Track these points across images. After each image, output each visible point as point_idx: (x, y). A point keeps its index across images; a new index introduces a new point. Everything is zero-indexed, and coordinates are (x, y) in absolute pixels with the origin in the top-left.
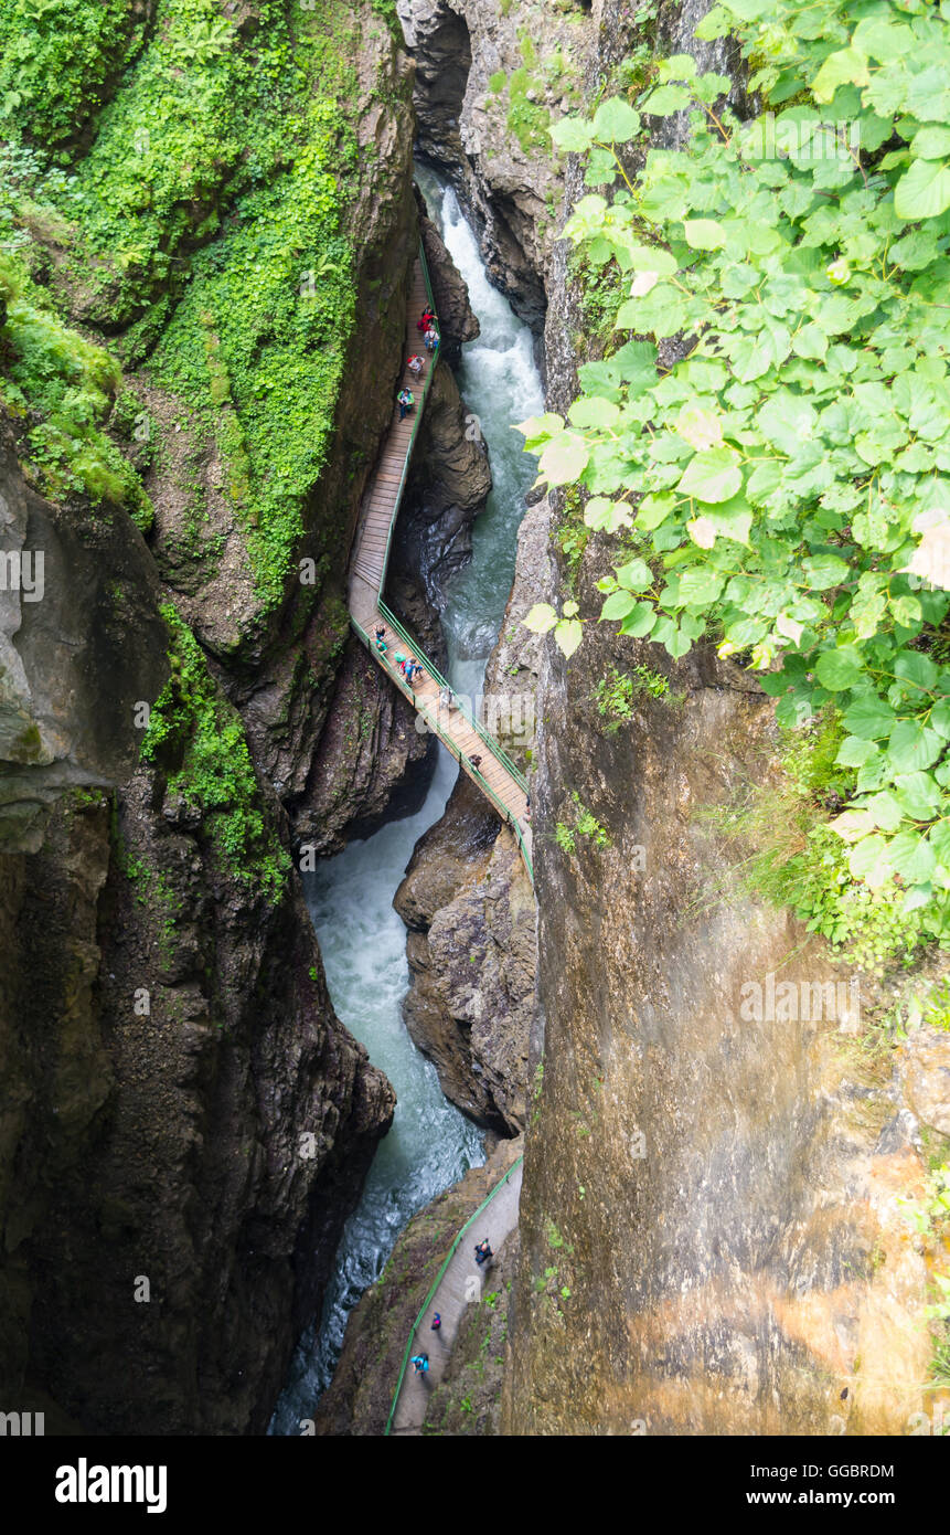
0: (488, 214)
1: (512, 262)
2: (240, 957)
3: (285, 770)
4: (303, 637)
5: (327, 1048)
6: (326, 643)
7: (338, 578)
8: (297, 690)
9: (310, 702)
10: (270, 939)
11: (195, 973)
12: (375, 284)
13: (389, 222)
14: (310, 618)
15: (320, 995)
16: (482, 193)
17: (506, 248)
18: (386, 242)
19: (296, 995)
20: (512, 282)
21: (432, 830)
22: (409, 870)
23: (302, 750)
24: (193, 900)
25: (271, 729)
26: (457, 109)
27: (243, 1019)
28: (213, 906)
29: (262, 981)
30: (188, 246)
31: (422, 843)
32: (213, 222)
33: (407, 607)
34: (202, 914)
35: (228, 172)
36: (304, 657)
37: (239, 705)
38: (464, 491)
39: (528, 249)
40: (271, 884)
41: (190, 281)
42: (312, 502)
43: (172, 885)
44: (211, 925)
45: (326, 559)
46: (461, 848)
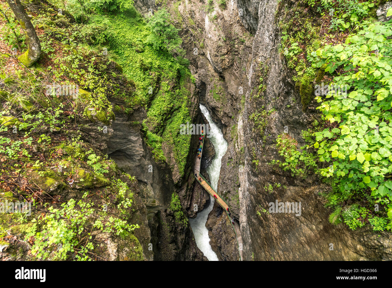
0: (211, 111)
1: (215, 118)
2: (180, 238)
3: (186, 203)
4: (187, 180)
5: (197, 253)
6: (191, 181)
7: (193, 170)
8: (187, 190)
9: (189, 191)
10: (186, 234)
11: (174, 241)
13: (197, 113)
14: (188, 177)
15: (194, 244)
16: (210, 108)
17: (214, 116)
18: (196, 117)
19: (191, 244)
20: (216, 121)
21: (211, 212)
22: (208, 219)
23: (188, 200)
24: (173, 228)
25: (183, 196)
26: (205, 96)
27: (182, 249)
28: (176, 228)
29: (185, 242)
30: (166, 120)
31: (209, 214)
32: (170, 116)
33: (204, 174)
34: (174, 231)
35: (172, 108)
36: (188, 184)
37: (177, 193)
38: (211, 154)
39: (218, 116)
40: (185, 223)
41: (166, 125)
42: (188, 158)
43: (169, 225)
44: (176, 232)
45: (190, 167)
46: (216, 215)
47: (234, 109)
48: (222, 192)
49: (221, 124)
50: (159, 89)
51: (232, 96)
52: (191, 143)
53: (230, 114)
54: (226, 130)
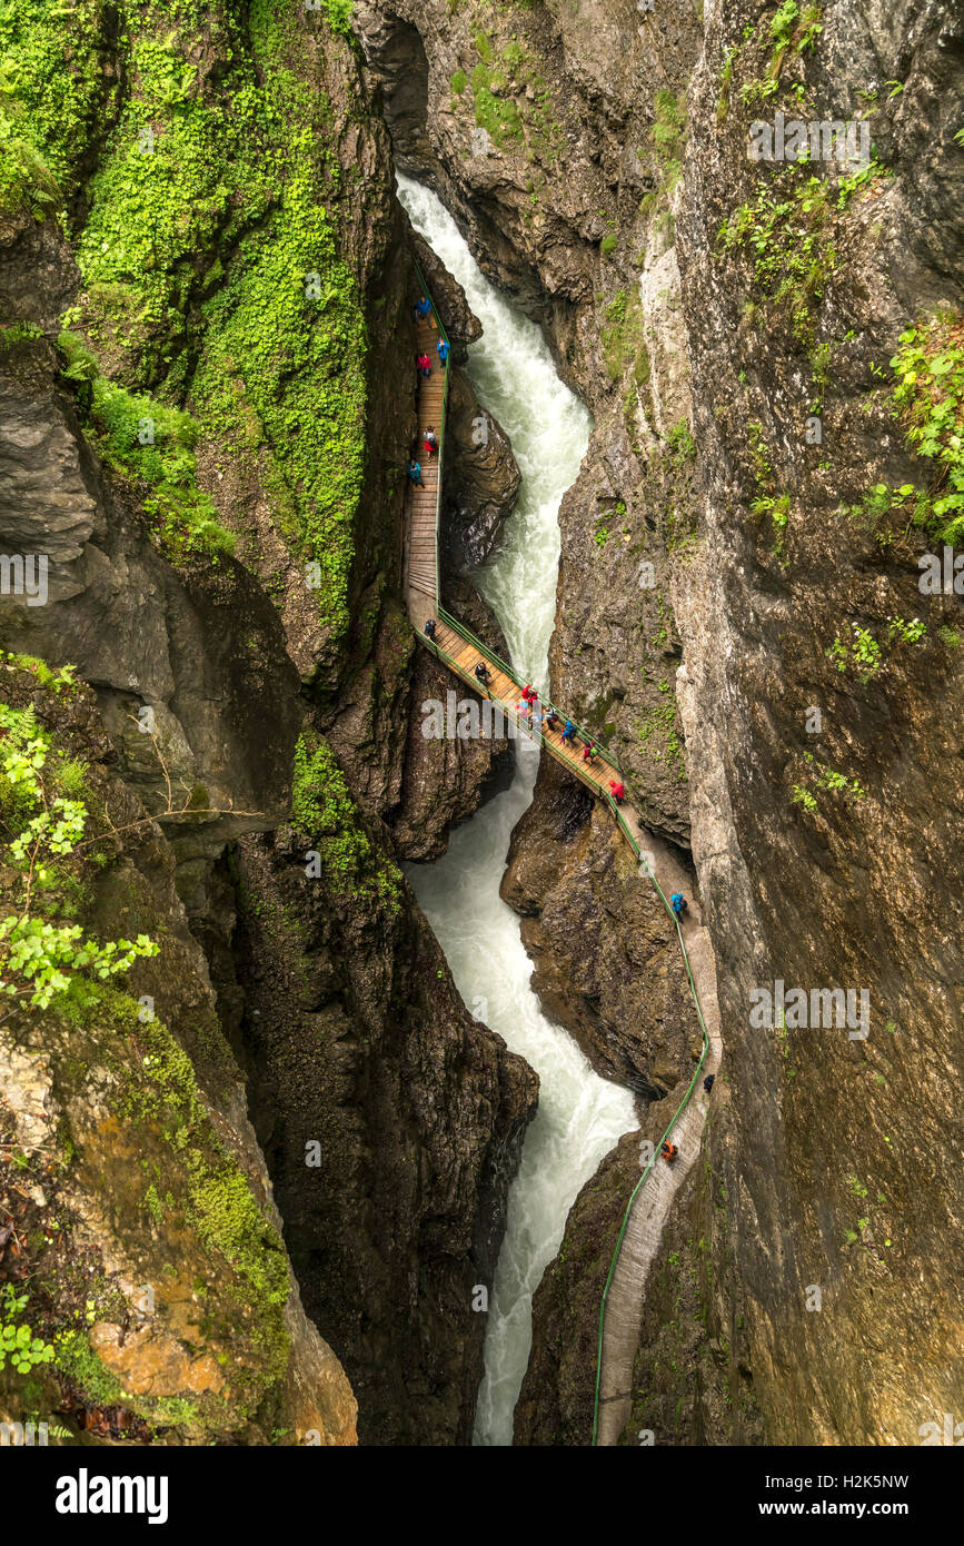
0: (470, 215)
1: (502, 257)
2: (370, 974)
3: (378, 786)
4: (373, 655)
5: (468, 1044)
6: (395, 656)
7: (397, 595)
8: (376, 708)
9: (390, 716)
10: (396, 950)
11: (336, 995)
12: (380, 303)
13: (384, 239)
14: (376, 637)
15: (450, 997)
16: (461, 195)
17: (494, 246)
18: (384, 262)
19: (430, 998)
20: (505, 277)
21: (525, 817)
22: (510, 859)
23: (391, 763)
24: (320, 925)
25: (359, 748)
26: (423, 116)
27: (387, 1032)
28: (338, 927)
29: (397, 991)
30: (198, 296)
31: (517, 832)
32: (217, 270)
33: (462, 609)
34: (329, 940)
35: (223, 218)
36: (377, 674)
37: (323, 731)
38: (495, 486)
39: (517, 242)
40: (388, 895)
41: (206, 332)
42: (360, 523)
43: (298, 914)
44: (339, 946)
45: (381, 576)
46: (557, 830)
47: (614, 189)
48: (577, 700)
49: (542, 292)
50: (124, 94)
51: (596, 99)
52: (368, 430)
53: (592, 227)
54: (574, 331)
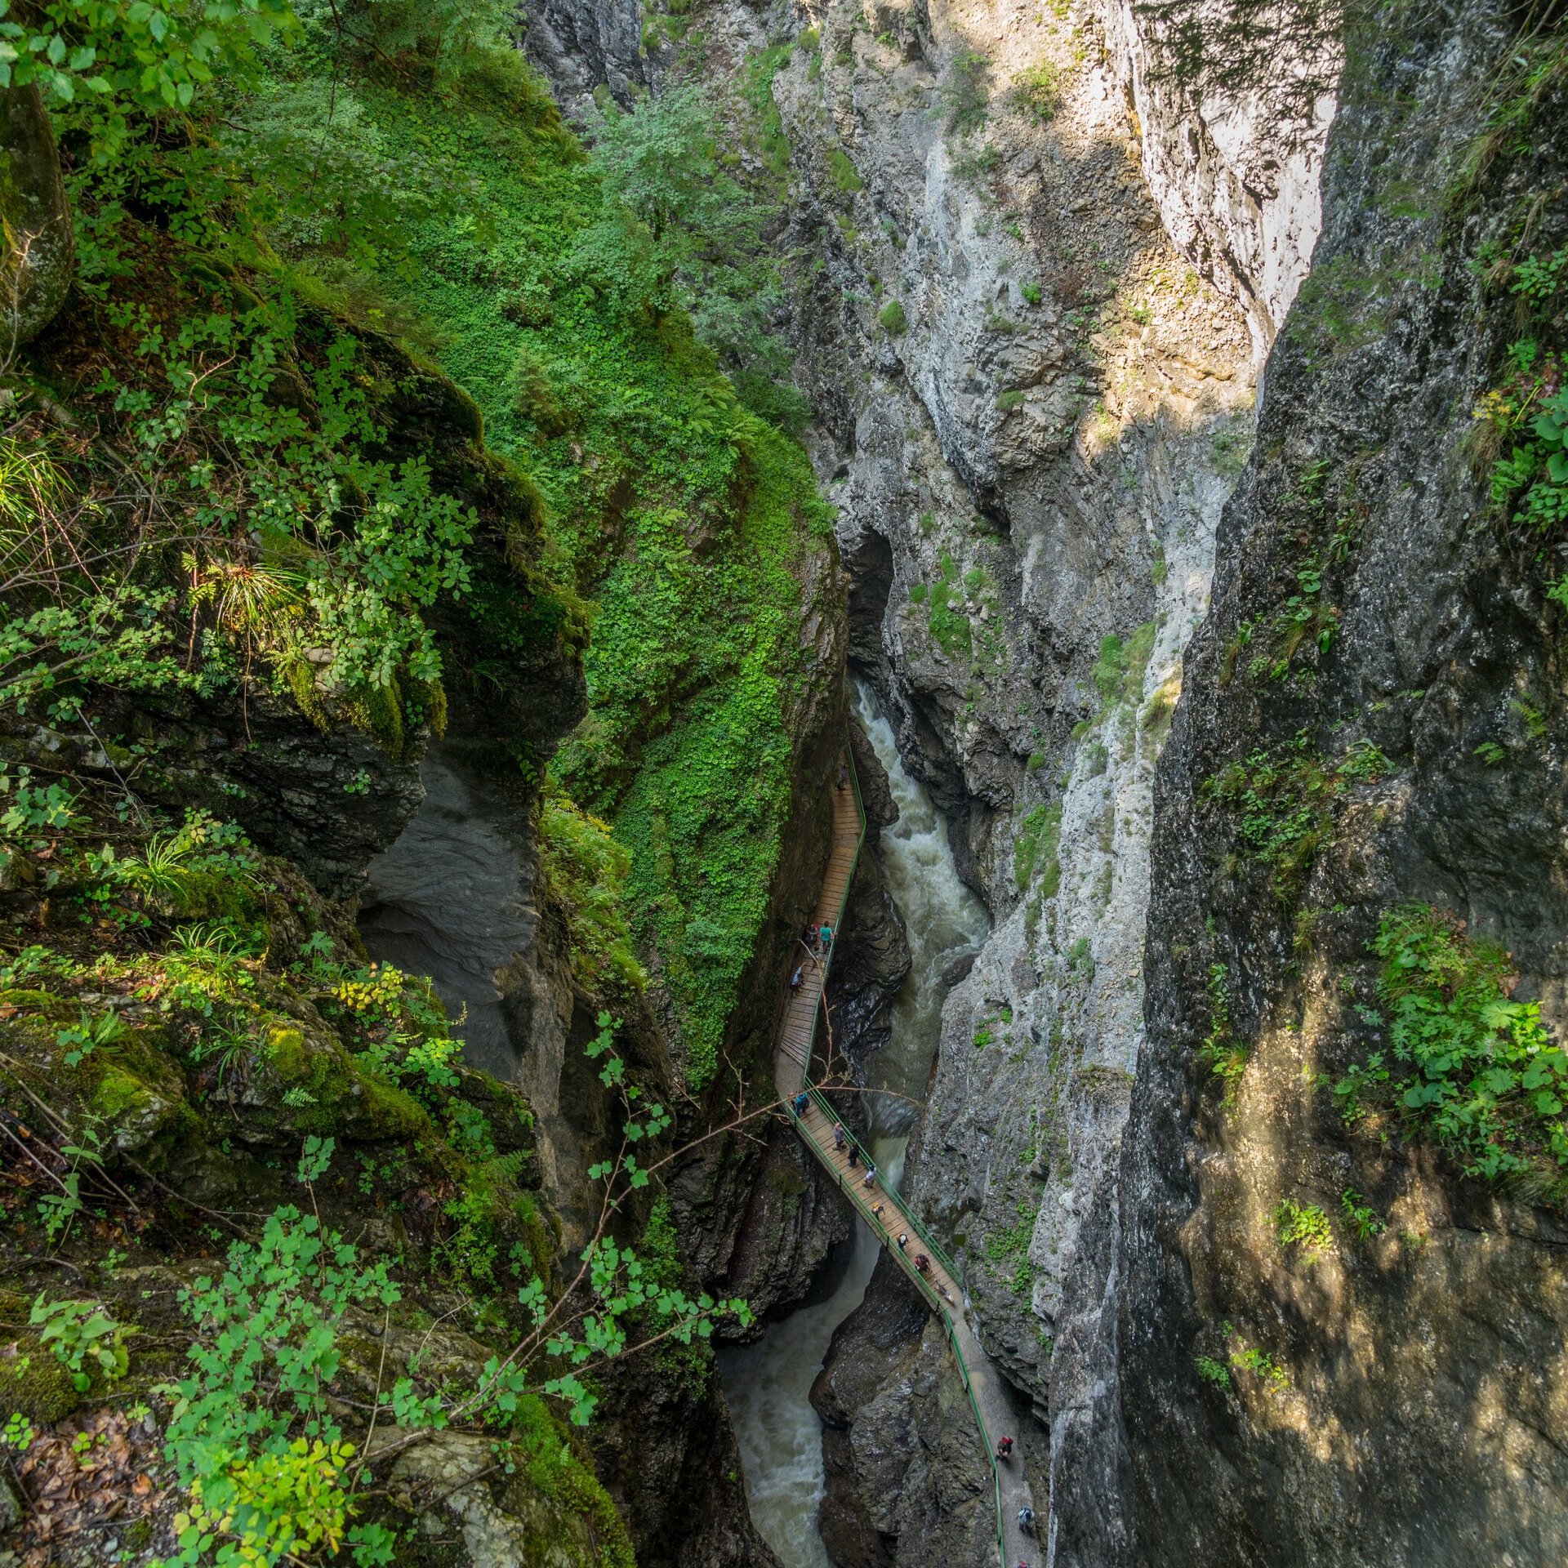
0: (907, 709)
1: (931, 753)
2: (657, 1457)
3: (708, 1251)
5: (744, 1562)
7: (766, 1054)
8: (722, 1168)
9: (735, 1180)
10: (692, 1438)
12: (808, 773)
13: (823, 718)
15: (737, 1503)
16: (902, 690)
17: (924, 740)
18: (820, 734)
19: (715, 1500)
20: (929, 771)
21: (851, 1318)
22: (829, 1360)
23: (725, 1230)
24: (618, 1393)
25: (697, 1208)
26: (880, 616)
27: (663, 1527)
28: (636, 1398)
29: (682, 1484)
30: (640, 737)
31: (841, 1332)
32: (665, 716)
34: (624, 1410)
38: (884, 968)
39: (948, 742)
41: (639, 769)
42: (746, 982)
44: (635, 1420)
45: (755, 1034)
46: (885, 1338)
47: (1050, 712)
48: (929, 1203)
49: (964, 793)
51: (1046, 633)
52: (771, 890)
53: (1021, 743)
54: (988, 834)
